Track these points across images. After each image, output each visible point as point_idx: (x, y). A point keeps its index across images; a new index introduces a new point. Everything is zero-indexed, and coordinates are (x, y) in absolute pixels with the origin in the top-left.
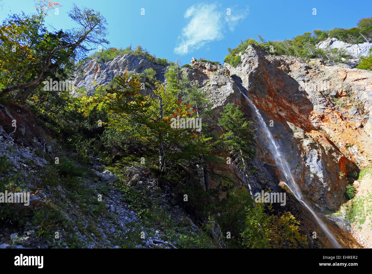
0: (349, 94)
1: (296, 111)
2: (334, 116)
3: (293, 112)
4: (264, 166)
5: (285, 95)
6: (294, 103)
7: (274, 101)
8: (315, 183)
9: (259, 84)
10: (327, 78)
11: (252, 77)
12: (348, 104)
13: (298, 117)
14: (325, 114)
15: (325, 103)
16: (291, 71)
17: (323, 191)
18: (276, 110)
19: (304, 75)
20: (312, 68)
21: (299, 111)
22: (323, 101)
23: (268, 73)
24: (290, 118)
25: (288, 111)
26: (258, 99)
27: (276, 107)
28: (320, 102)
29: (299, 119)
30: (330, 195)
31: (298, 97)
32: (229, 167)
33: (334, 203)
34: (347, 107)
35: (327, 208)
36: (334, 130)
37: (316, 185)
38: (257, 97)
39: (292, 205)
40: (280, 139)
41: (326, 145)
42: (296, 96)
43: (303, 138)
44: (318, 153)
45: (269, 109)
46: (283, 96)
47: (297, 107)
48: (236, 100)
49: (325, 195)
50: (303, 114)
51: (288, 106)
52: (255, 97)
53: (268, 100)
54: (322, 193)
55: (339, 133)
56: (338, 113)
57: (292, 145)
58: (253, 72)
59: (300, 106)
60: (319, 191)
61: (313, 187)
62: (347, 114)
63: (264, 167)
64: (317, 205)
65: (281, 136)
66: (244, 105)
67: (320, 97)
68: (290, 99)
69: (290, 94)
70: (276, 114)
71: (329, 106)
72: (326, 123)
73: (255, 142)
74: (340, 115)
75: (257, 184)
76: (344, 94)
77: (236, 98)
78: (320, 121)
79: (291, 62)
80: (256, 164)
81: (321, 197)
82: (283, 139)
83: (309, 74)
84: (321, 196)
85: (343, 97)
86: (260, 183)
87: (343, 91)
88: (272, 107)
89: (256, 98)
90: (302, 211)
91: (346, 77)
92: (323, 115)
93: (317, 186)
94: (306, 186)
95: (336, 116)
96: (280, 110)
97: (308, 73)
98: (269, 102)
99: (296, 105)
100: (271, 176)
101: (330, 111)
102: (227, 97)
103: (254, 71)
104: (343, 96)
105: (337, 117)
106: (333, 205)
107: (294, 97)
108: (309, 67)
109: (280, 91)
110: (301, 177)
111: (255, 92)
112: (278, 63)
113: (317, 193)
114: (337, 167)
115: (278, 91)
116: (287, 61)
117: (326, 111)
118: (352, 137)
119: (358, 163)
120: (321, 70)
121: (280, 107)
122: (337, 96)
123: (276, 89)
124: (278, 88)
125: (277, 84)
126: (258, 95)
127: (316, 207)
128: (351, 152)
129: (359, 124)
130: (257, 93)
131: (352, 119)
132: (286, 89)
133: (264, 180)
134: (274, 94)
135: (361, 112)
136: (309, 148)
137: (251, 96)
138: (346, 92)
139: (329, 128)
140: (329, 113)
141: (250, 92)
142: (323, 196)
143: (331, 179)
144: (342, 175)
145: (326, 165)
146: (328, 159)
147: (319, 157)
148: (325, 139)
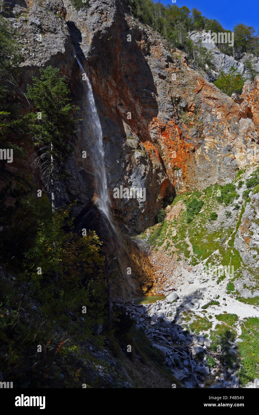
0: (196, 112)
1: (138, 112)
2: (175, 132)
4: (80, 172)
5: (132, 85)
6: (139, 101)
7: (117, 89)
8: (131, 203)
9: (105, 55)
10: (184, 82)
11: (97, 39)
12: (192, 123)
13: (138, 121)
14: (167, 126)
15: (171, 113)
16: (149, 54)
17: (137, 212)
18: (116, 101)
19: (163, 68)
20: (173, 62)
21: (142, 113)
22: (171, 110)
23: (122, 43)
25: (129, 108)
26: (97, 78)
28: (167, 109)
29: (138, 123)
30: (142, 217)
31: (146, 94)
33: (143, 225)
34: (189, 125)
35: (135, 230)
36: (169, 147)
37: (132, 205)
38: (97, 74)
40: (109, 142)
41: (156, 162)
42: (144, 91)
43: (135, 148)
44: (146, 170)
45: (107, 97)
46: (130, 85)
47: (142, 107)
48: (64, 67)
49: (137, 217)
50: (146, 119)
51: (132, 101)
52: (94, 72)
53: (110, 83)
54: (135, 214)
56: (179, 129)
57: (121, 153)
58: (101, 31)
59: (144, 107)
60: (133, 212)
61: (128, 206)
62: (187, 133)
63: (79, 174)
64: (126, 227)
65: (111, 138)
66: (75, 79)
67: (169, 104)
68: (137, 92)
69: (139, 86)
70: (114, 108)
71: (174, 117)
72: (164, 138)
73: (76, 137)
74: (181, 132)
75: (66, 194)
76: (193, 109)
77: (66, 62)
78: (160, 133)
79: (155, 41)
80: (70, 168)
81: (133, 219)
82: (112, 143)
83: (168, 69)
84: (133, 217)
85: (190, 113)
86: (69, 193)
87: (193, 105)
88: (112, 96)
89: (94, 75)
91: (201, 90)
92: (165, 127)
93: (132, 206)
96: (121, 105)
97: (167, 66)
98: (110, 87)
99: (141, 103)
100: (85, 186)
101: (173, 124)
102: (52, 57)
103: (104, 32)
104: (190, 111)
105: (177, 133)
106: (141, 227)
107: (142, 92)
108: (171, 59)
109: (129, 78)
111: (95, 65)
112: (138, 35)
113: (131, 214)
114: (158, 189)
115: (126, 76)
116: (150, 37)
117: (170, 123)
118: (181, 160)
119: (177, 188)
120: (182, 69)
121: (121, 99)
122: (186, 109)
123: (124, 72)
124: (127, 71)
125: (128, 65)
126: (98, 71)
127: (125, 228)
128: (175, 175)
129: (192, 148)
130: (98, 67)
131: (189, 141)
132: (137, 77)
133: (75, 190)
134: (120, 79)
135: (198, 135)
136: (138, 162)
137: (88, 69)
138: (195, 107)
139: (165, 144)
140: (171, 127)
141: (88, 62)
142: (135, 218)
143: (148, 200)
144: (159, 198)
145: (148, 185)
146: (153, 178)
147: (145, 174)
148: (157, 155)
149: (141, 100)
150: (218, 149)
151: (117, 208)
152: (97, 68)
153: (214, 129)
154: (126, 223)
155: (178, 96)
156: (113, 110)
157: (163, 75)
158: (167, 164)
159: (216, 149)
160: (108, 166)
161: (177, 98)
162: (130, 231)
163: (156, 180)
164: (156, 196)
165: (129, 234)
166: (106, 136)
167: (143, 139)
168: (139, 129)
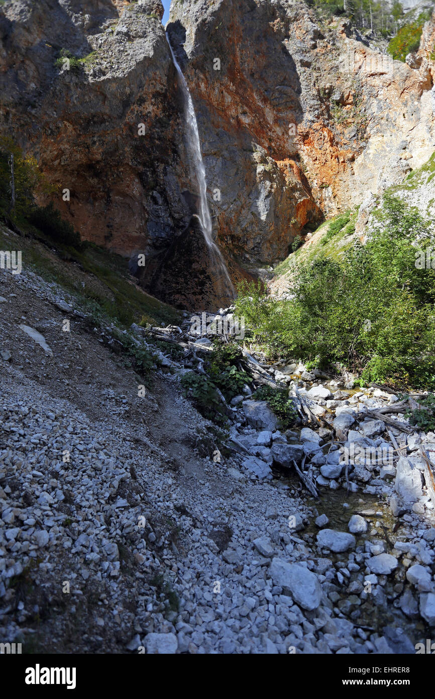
0: (356, 102)
1: (269, 119)
2: (322, 137)
3: (264, 119)
4: (182, 193)
5: (260, 84)
6: (270, 104)
7: (237, 93)
8: (252, 228)
9: (216, 50)
11: (203, 33)
12: (349, 120)
13: (270, 130)
14: (311, 131)
15: (316, 112)
16: (288, 37)
17: (260, 239)
18: (236, 110)
19: (308, 50)
20: (323, 38)
21: (275, 120)
22: (316, 107)
24: (256, 129)
25: (256, 115)
26: (207, 83)
27: (237, 105)
28: (311, 107)
29: (269, 134)
30: (268, 245)
31: (280, 92)
32: (134, 192)
33: (269, 255)
34: (346, 125)
35: (259, 261)
36: (314, 159)
38: (206, 78)
40: (221, 158)
41: (292, 179)
42: (277, 89)
43: (258, 161)
44: (271, 187)
45: (223, 106)
46: (257, 85)
47: (275, 112)
48: (155, 74)
49: (261, 244)
50: (280, 126)
51: (260, 106)
52: (202, 76)
53: (227, 88)
54: (258, 241)
55: (319, 166)
56: (330, 131)
57: (238, 169)
58: (206, 19)
59: (279, 111)
60: (254, 239)
61: (247, 231)
62: (342, 136)
63: (182, 195)
64: (247, 256)
65: (223, 153)
66: (174, 87)
67: (313, 99)
68: (266, 93)
69: (269, 84)
70: (233, 118)
71: (321, 117)
72: (307, 147)
73: (178, 156)
74: (332, 137)
75: (169, 219)
76: (351, 100)
77: (157, 68)
78: (301, 142)
80: (171, 189)
81: (256, 247)
82: (225, 158)
83: (316, 50)
84: (256, 245)
85: (348, 106)
86: (173, 218)
87: (351, 94)
88: (229, 104)
89: (203, 80)
92: (308, 132)
93: (253, 232)
94: (239, 229)
95: (324, 136)
96: (244, 113)
97: (314, 47)
98: (228, 93)
99: (274, 107)
100: (188, 208)
101: (319, 127)
102: (138, 64)
103: (210, 19)
104: (349, 104)
105: (326, 139)
107: (274, 91)
108: (320, 35)
109: (256, 76)
110: (234, 216)
111: (203, 66)
113: (252, 241)
115: (252, 75)
117: (315, 126)
118: (332, 173)
119: (326, 212)
120: (338, 44)
121: (244, 106)
122: (342, 102)
123: (248, 70)
124: (254, 68)
125: (254, 59)
126: (207, 74)
127: (245, 257)
128: (323, 196)
129: (350, 155)
130: (207, 69)
131: (346, 146)
132: (266, 72)
133: (179, 213)
134: (241, 79)
135: (360, 136)
136: (260, 178)
137: (193, 73)
138: (354, 96)
139: (309, 156)
140: (317, 130)
141: (192, 65)
142: (258, 246)
143: (276, 225)
144: (293, 221)
145: (276, 206)
146: (284, 197)
147: (270, 192)
148: (295, 170)
149: (272, 102)
150: (388, 149)
151: (233, 234)
152: (205, 69)
153: (383, 122)
154: (247, 252)
155: (328, 85)
156: (232, 121)
157: (307, 62)
158: (312, 182)
159: (385, 151)
160: (219, 185)
161: (328, 89)
162: (252, 261)
163: (289, 200)
164: (289, 220)
165: (249, 264)
166: (216, 150)
167: (277, 154)
168: (270, 140)
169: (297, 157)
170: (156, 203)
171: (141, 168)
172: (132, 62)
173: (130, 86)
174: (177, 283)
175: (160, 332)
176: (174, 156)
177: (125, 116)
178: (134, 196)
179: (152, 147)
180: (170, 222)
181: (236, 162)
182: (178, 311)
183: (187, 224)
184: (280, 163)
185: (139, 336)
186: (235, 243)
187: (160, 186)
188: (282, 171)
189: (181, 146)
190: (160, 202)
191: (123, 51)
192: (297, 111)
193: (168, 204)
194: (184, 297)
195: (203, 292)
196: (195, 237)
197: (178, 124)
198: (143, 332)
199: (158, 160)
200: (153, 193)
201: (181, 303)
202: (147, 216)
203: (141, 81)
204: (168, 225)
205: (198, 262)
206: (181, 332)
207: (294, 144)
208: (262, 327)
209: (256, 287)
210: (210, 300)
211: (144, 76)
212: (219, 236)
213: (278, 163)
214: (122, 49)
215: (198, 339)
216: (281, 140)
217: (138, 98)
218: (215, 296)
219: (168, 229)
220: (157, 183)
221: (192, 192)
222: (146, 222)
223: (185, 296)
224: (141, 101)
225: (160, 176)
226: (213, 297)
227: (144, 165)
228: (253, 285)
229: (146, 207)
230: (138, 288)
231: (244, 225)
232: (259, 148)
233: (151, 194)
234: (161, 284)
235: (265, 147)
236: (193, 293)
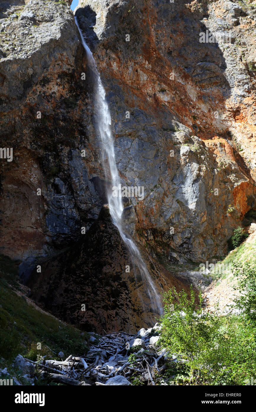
1: (191, 96)
3: (186, 96)
4: (90, 180)
5: (179, 61)
6: (192, 80)
7: (153, 71)
8: (178, 219)
13: (193, 108)
14: (243, 106)
15: (246, 86)
16: (207, 16)
17: (190, 233)
18: (153, 88)
19: (229, 27)
20: (246, 15)
21: (199, 97)
22: (245, 81)
24: (178, 107)
25: (176, 92)
26: (120, 62)
27: (154, 83)
28: (239, 82)
29: (193, 111)
30: (201, 240)
31: (202, 68)
32: (32, 179)
33: (203, 253)
35: (190, 261)
36: (249, 136)
37: (179, 222)
39: (106, 237)
40: (137, 139)
42: (199, 66)
43: (181, 142)
44: (200, 170)
45: (138, 84)
46: (176, 63)
47: (198, 88)
48: (62, 55)
49: (192, 239)
50: (204, 102)
51: (180, 84)
52: (114, 56)
53: (142, 66)
54: (187, 235)
57: (158, 151)
58: (118, 4)
59: (202, 87)
63: (90, 182)
64: (175, 255)
65: (139, 133)
67: (241, 74)
68: (186, 70)
69: (189, 61)
70: (150, 96)
71: (252, 92)
72: (240, 124)
73: (87, 138)
75: (74, 210)
77: (64, 49)
78: (231, 119)
80: (77, 176)
81: (185, 243)
82: (142, 139)
83: (239, 27)
84: (185, 240)
86: (79, 209)
88: (145, 82)
90: (117, 246)
92: (239, 107)
93: (181, 224)
94: (162, 220)
96: (163, 91)
97: (237, 23)
98: (143, 71)
99: (196, 83)
100: (97, 197)
101: (251, 102)
102: (43, 46)
106: (200, 256)
107: (195, 68)
108: (242, 12)
109: (174, 54)
110: (156, 206)
111: (114, 46)
113: (180, 235)
114: (228, 197)
115: (170, 53)
117: (246, 100)
121: (162, 83)
123: (165, 48)
124: (171, 46)
125: (171, 38)
126: (119, 54)
127: (172, 257)
130: (119, 49)
132: (185, 49)
133: (86, 203)
134: (157, 57)
136: (185, 160)
137: (104, 53)
139: (243, 133)
140: (250, 105)
141: (103, 45)
142: (187, 241)
143: (209, 214)
144: (230, 209)
145: (207, 191)
146: (216, 181)
147: (198, 176)
148: (227, 150)
149: (194, 78)
151: (155, 227)
152: (117, 49)
154: (174, 250)
156: (149, 99)
158: (250, 161)
160: (135, 169)
162: (181, 261)
163: (222, 184)
164: (226, 208)
165: (179, 266)
166: (131, 131)
167: (203, 132)
168: (195, 118)
169: (228, 135)
170: (58, 191)
171: (41, 152)
172: (36, 44)
173: (33, 67)
174: (83, 293)
175: (57, 367)
176: (81, 138)
177: (26, 97)
178: (31, 184)
179: (56, 129)
180: (75, 213)
181: (155, 143)
182: (83, 334)
183: (96, 217)
184: (208, 143)
185: (25, 376)
186: (158, 239)
187: (63, 172)
188: (211, 152)
189: (90, 127)
190: (64, 190)
191: (27, 34)
192: (224, 86)
193: (72, 193)
194: (92, 313)
195: (118, 306)
196: (107, 232)
197: (87, 104)
198: (31, 367)
199: (62, 143)
200: (54, 180)
201: (87, 321)
202: (46, 208)
203: (46, 62)
204: (73, 218)
205: (110, 264)
206: (86, 366)
207: (223, 120)
208: (201, 357)
209: (189, 298)
210: (126, 316)
211: (49, 57)
212: (137, 230)
213: (206, 142)
214: (27, 32)
215: (110, 377)
216: (207, 117)
217: (41, 78)
218: (134, 310)
219: (72, 223)
220: (60, 168)
221: (102, 178)
222: (45, 215)
223: (93, 311)
224: (45, 81)
225: (64, 160)
226: (131, 312)
227: (46, 148)
228: (185, 295)
229: (46, 197)
230: (29, 301)
231: (169, 215)
232: (182, 127)
233: (52, 181)
234: (61, 295)
235: (189, 126)
236: (103, 307)
